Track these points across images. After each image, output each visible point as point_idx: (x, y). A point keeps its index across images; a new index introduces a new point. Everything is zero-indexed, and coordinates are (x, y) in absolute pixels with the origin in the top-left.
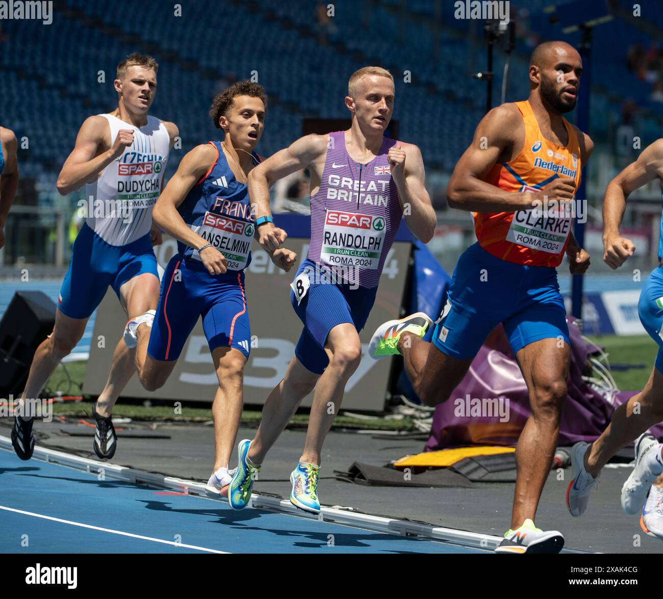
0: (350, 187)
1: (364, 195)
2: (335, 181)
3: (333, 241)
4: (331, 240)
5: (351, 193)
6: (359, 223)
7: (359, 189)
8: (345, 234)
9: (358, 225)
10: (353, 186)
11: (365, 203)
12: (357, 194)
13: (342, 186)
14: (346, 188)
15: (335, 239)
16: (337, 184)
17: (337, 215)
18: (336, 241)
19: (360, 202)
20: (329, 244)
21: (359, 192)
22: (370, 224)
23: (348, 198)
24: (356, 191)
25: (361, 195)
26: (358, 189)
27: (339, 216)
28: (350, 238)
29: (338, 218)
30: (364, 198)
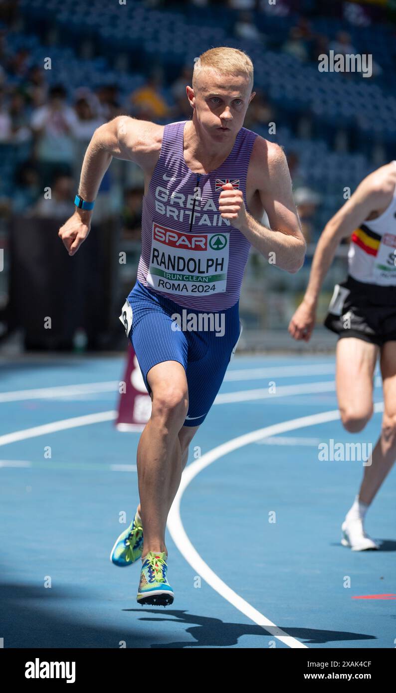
0: (182, 205)
1: (199, 215)
2: (163, 195)
3: (162, 262)
4: (159, 259)
5: (182, 212)
6: (191, 244)
7: (194, 207)
8: (175, 257)
9: (190, 246)
10: (185, 203)
11: (200, 223)
12: (190, 213)
13: (172, 203)
14: (176, 205)
15: (163, 261)
16: (165, 200)
17: (164, 232)
18: (164, 263)
19: (193, 223)
20: (158, 264)
21: (193, 210)
22: (205, 244)
23: (178, 216)
24: (189, 209)
25: (195, 214)
26: (191, 207)
27: (166, 233)
28: (181, 261)
29: (165, 235)
30: (198, 219)
